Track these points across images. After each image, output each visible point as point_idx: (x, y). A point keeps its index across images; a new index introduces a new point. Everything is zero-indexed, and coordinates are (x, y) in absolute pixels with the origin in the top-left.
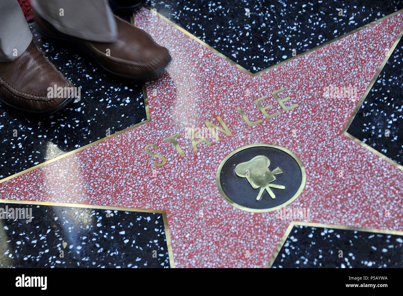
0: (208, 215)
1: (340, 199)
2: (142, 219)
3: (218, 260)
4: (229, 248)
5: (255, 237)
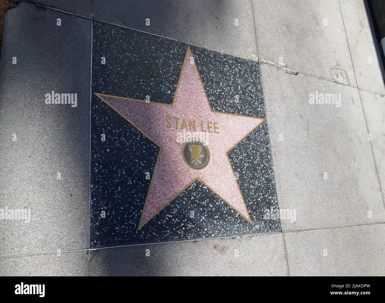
0: (174, 158)
1: (214, 177)
2: (153, 146)
3: (170, 178)
4: (175, 175)
5: (184, 176)
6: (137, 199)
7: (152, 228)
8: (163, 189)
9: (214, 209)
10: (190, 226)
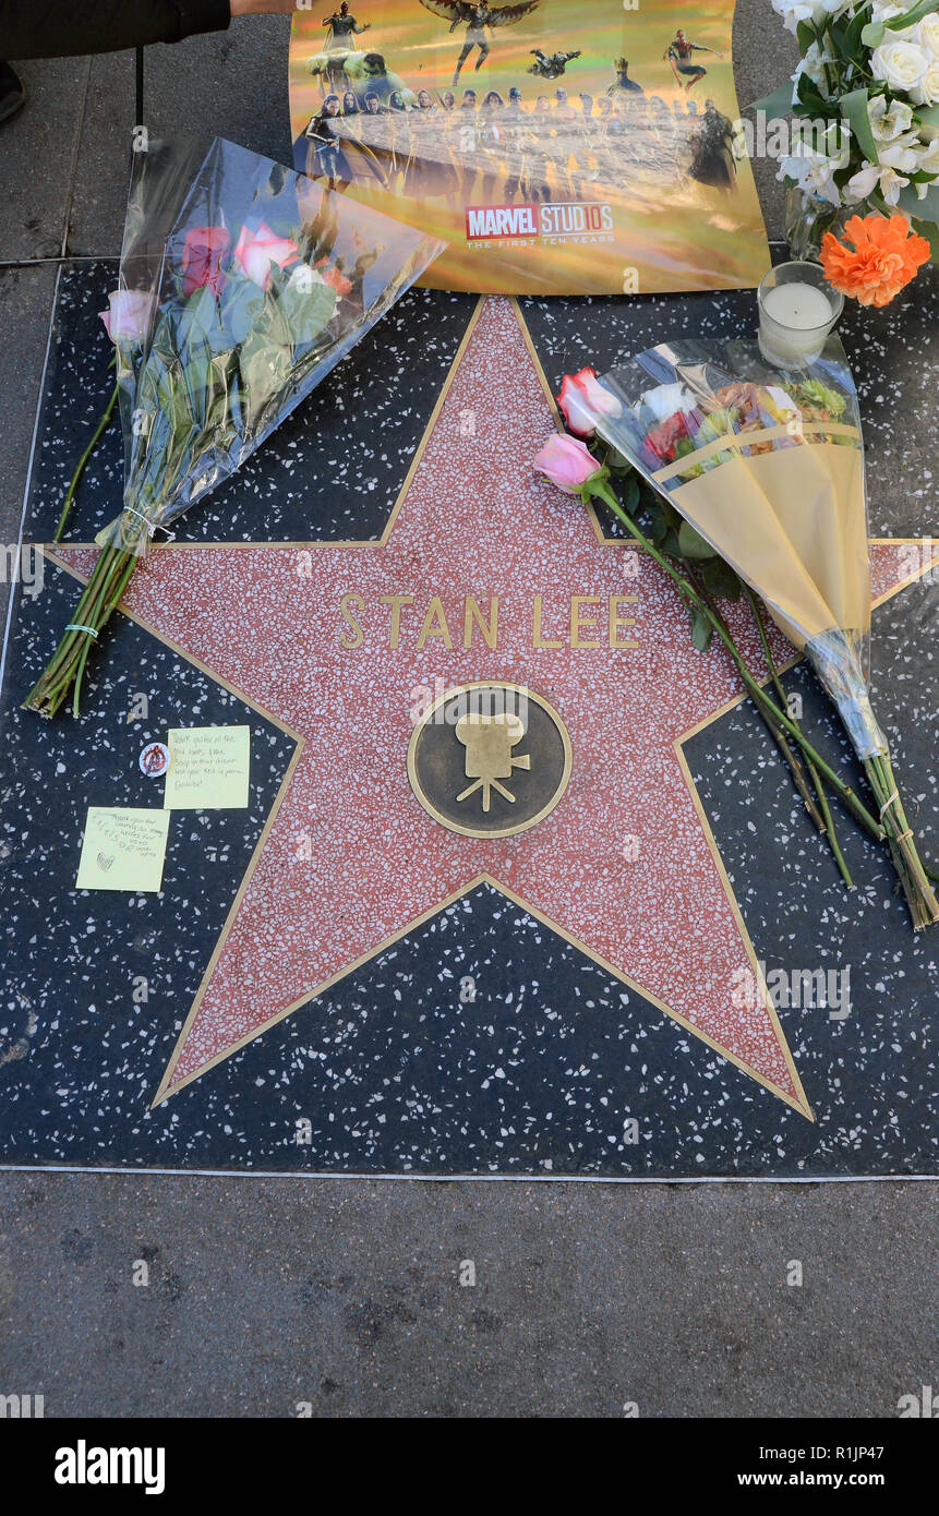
0: (366, 785)
1: (586, 871)
2: (263, 736)
3: (332, 878)
4: (361, 866)
5: (410, 869)
6: (164, 974)
7: (219, 1105)
8: (291, 928)
9: (568, 1032)
10: (420, 1108)
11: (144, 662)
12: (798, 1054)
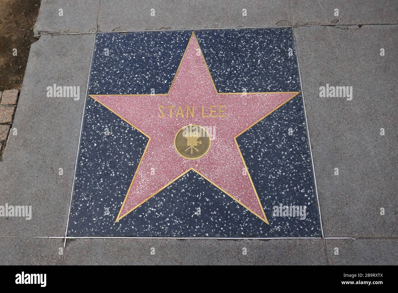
0: (165, 148)
1: (215, 167)
2: (142, 137)
4: (164, 166)
6: (118, 191)
7: (131, 222)
10: (177, 222)
11: (114, 121)
12: (264, 209)
